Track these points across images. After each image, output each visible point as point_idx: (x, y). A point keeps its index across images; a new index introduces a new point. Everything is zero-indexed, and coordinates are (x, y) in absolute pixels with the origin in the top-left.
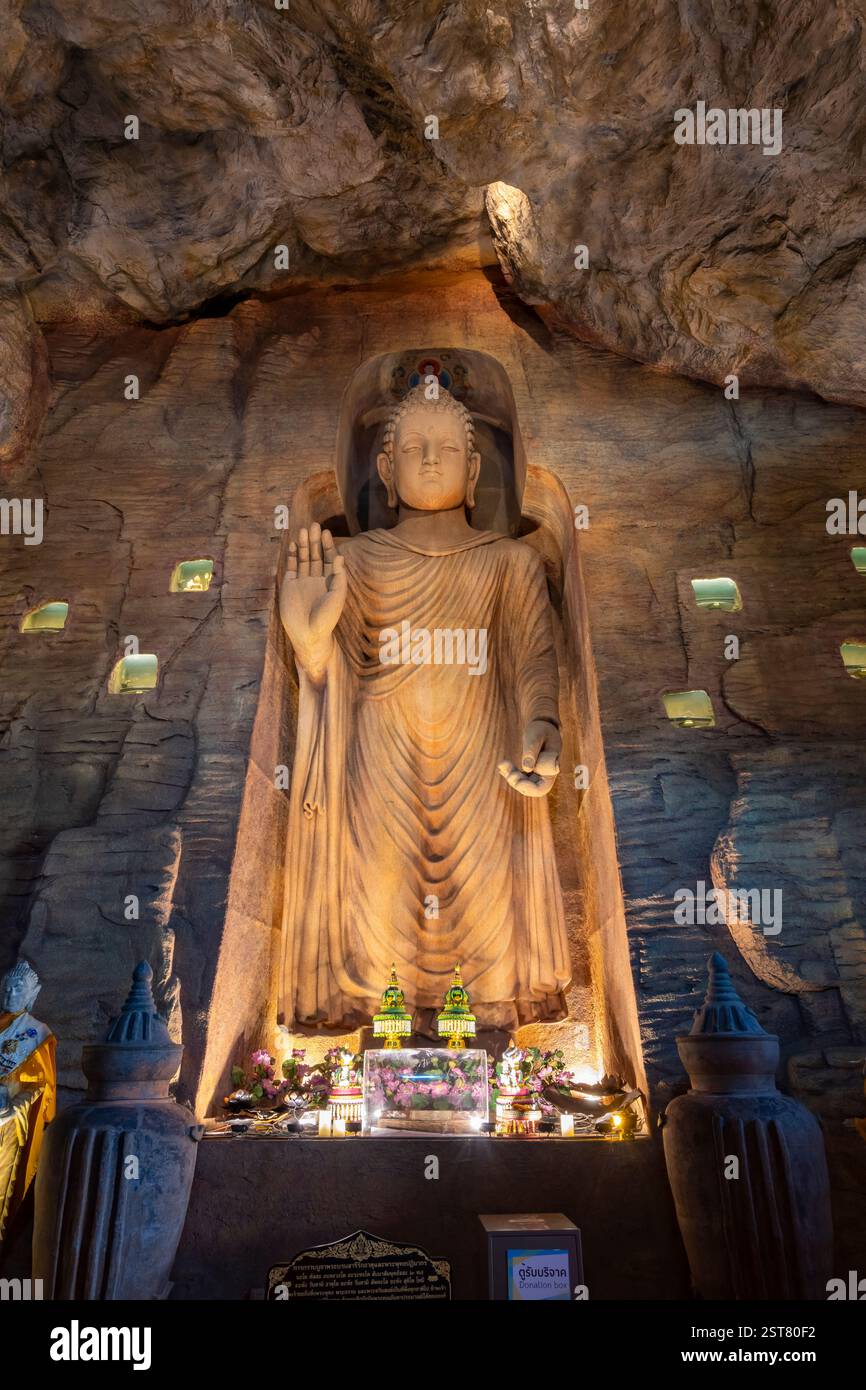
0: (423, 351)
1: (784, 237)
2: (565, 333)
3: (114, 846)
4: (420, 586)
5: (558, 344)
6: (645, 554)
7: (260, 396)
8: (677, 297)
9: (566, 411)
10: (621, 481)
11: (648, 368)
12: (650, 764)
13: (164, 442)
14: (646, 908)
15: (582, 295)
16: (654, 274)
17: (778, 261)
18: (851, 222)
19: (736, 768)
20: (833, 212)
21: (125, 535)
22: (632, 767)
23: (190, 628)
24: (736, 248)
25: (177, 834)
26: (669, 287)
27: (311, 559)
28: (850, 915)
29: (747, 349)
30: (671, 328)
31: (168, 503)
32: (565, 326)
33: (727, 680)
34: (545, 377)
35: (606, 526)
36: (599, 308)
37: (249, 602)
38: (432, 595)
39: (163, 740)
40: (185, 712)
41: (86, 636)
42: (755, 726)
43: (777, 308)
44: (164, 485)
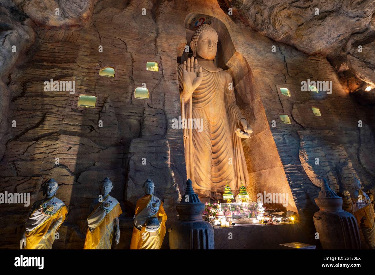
0: (203, 15)
1: (310, 6)
2: (239, 19)
3: (150, 144)
4: (209, 80)
5: (237, 21)
6: (268, 80)
7: (161, 17)
8: (276, 15)
9: (242, 39)
10: (258, 60)
11: (259, 32)
12: (281, 132)
13: (134, 24)
14: (288, 167)
15: (248, 10)
16: (272, 8)
17: (306, 12)
18: (328, 6)
19: (299, 134)
20: (324, 3)
21: (128, 50)
22: (277, 132)
23: (157, 82)
24: (296, 6)
25: (167, 142)
26: (275, 12)
27: (191, 67)
28: (329, 170)
29: (287, 33)
30: (270, 23)
31: (140, 43)
32: (239, 17)
33: (293, 113)
34: (235, 29)
35: (258, 71)
36: (252, 14)
37: (171, 77)
38: (212, 82)
39: (155, 114)
40: (160, 106)
41: (124, 80)
42: (300, 125)
43: (299, 24)
44: (137, 37)
